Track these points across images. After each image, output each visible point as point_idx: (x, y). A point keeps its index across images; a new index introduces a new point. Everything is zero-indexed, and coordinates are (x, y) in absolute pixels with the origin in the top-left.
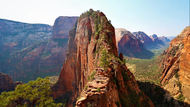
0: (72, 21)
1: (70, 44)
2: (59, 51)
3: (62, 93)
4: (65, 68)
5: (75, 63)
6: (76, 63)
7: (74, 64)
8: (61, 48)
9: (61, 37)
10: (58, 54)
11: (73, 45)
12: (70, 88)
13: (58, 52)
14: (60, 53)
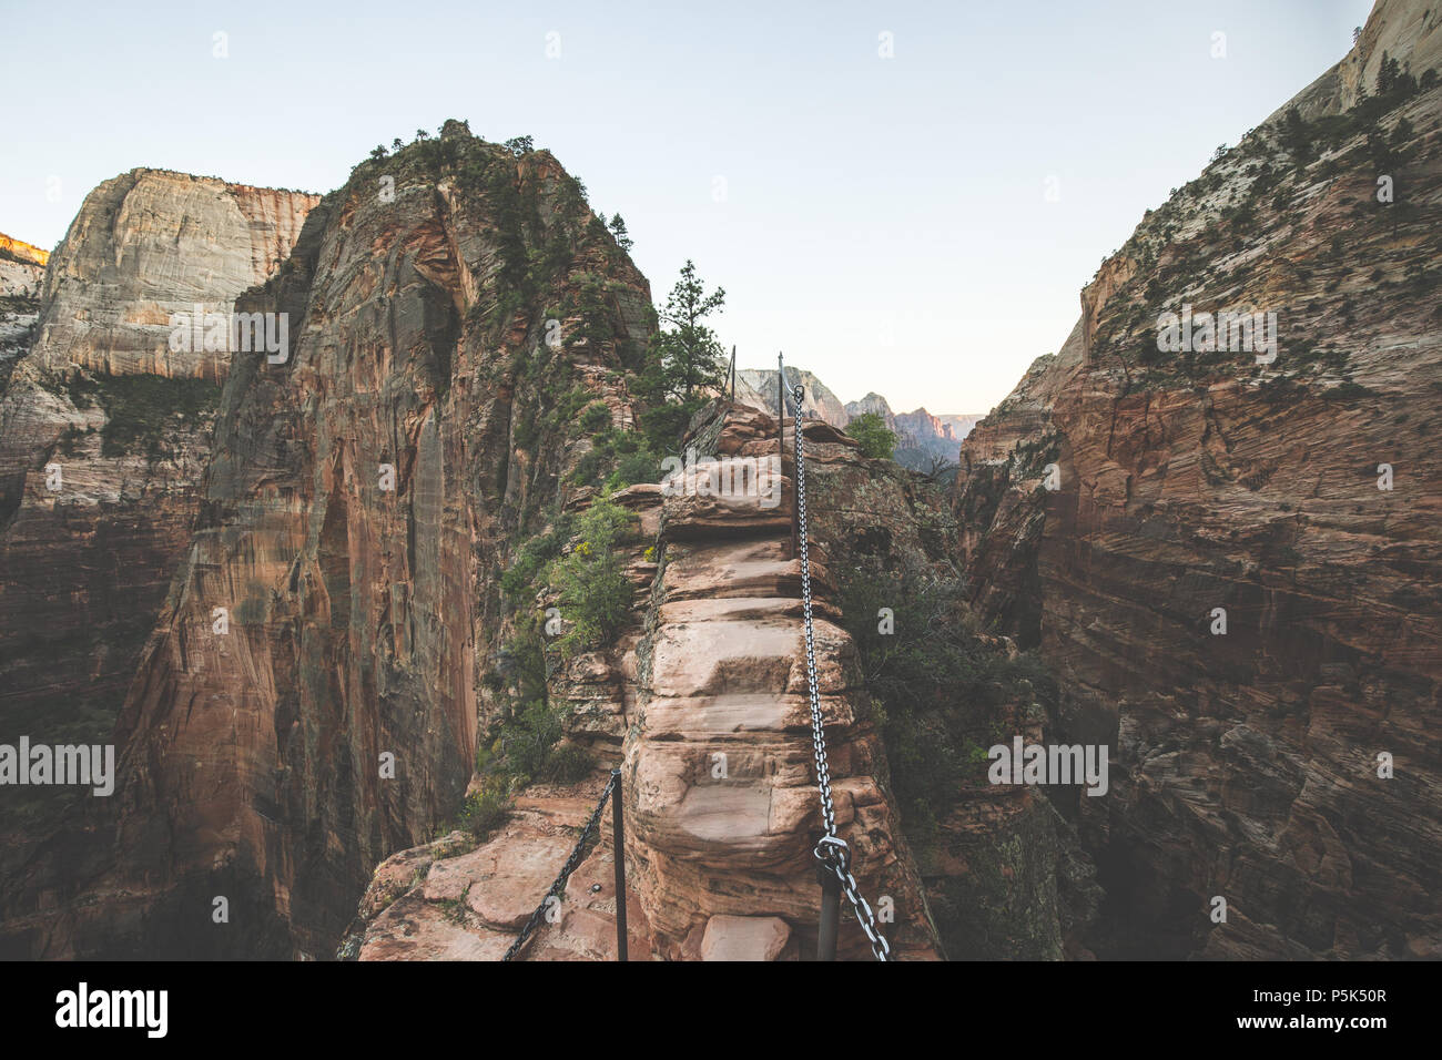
0: (264, 226)
1: (244, 412)
2: (115, 496)
3: (143, 899)
4: (174, 642)
5: (289, 597)
6: (294, 587)
7: (278, 599)
8: (144, 463)
9: (142, 363)
10: (105, 518)
11: (268, 426)
12: (236, 835)
13: (105, 506)
14: (122, 509)
